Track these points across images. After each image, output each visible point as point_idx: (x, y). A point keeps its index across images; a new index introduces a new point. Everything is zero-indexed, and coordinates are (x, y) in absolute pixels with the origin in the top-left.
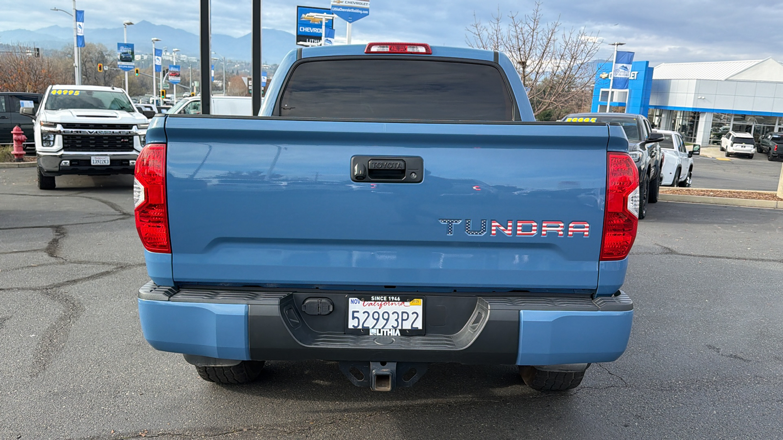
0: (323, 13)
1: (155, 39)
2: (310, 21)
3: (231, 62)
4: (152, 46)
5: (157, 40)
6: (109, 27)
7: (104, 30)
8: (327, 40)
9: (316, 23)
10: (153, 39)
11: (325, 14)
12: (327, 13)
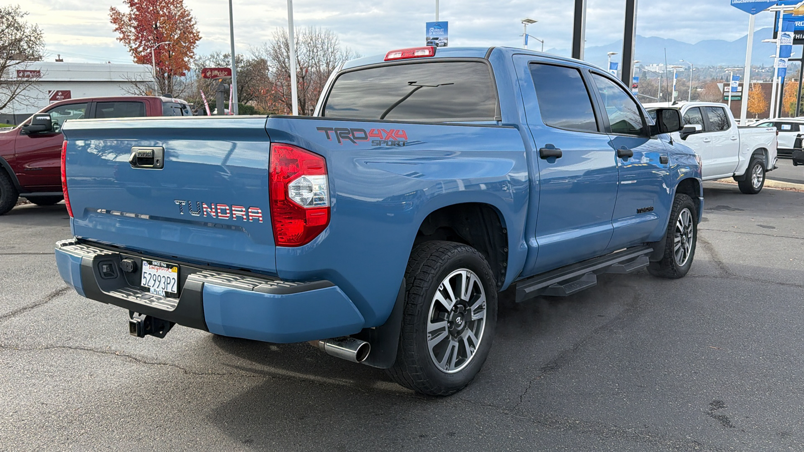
0: (781, 5)
1: (611, 53)
2: (792, 14)
3: (722, 68)
4: (608, 60)
5: (613, 54)
6: (600, 45)
7: (596, 48)
8: (785, 34)
9: (799, 15)
10: (609, 53)
11: (783, 5)
12: (785, 5)
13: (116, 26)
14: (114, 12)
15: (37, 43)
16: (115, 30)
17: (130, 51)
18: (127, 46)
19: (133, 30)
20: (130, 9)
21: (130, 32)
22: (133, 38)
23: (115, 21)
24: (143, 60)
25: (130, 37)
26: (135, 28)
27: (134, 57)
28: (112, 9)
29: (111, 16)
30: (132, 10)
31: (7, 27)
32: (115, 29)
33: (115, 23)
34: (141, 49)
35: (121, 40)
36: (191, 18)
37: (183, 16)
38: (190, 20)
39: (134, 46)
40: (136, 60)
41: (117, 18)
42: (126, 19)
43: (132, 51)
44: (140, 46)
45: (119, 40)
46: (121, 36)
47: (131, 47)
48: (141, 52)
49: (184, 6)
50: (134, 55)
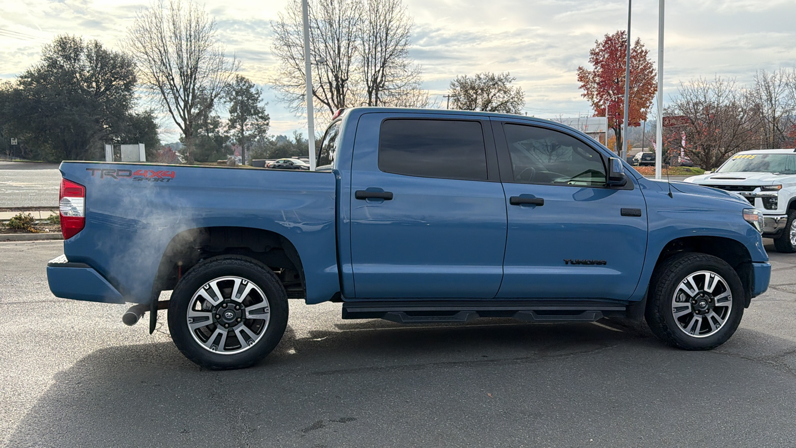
13: (582, 84)
14: (581, 71)
15: (519, 103)
16: (581, 88)
17: (592, 105)
18: (590, 101)
19: (596, 86)
20: (595, 67)
21: (594, 88)
22: (596, 93)
23: (581, 79)
24: (601, 113)
25: (593, 93)
26: (598, 84)
27: (595, 111)
28: (580, 69)
29: (579, 75)
30: (596, 68)
31: (498, 91)
32: (581, 86)
33: (581, 81)
34: (601, 103)
35: (585, 95)
36: (653, 70)
37: (645, 68)
38: (651, 72)
39: (596, 100)
40: (596, 113)
41: (583, 76)
42: (591, 77)
43: (594, 105)
44: (600, 100)
45: (583, 96)
46: (586, 92)
47: (593, 102)
48: (601, 105)
49: (647, 59)
50: (595, 109)
